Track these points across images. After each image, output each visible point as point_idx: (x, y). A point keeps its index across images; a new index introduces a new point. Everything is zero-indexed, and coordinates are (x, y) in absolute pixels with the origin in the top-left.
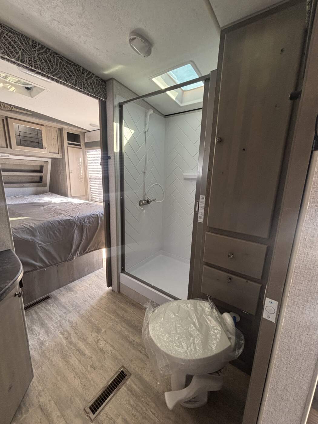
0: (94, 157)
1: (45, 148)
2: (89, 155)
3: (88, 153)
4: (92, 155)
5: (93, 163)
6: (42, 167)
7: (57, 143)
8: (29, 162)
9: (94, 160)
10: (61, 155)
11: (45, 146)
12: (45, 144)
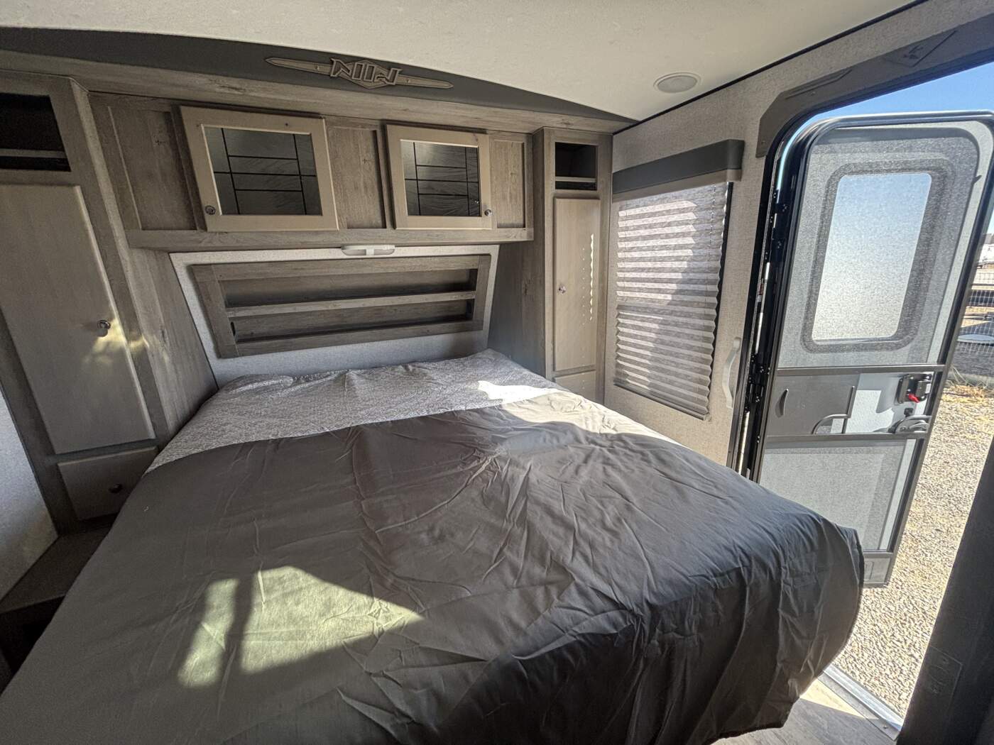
0: (651, 226)
1: (486, 213)
2: (627, 218)
3: (622, 214)
4: (642, 216)
5: (640, 249)
6: (473, 273)
7: (521, 189)
8: (441, 263)
9: (645, 238)
10: (532, 230)
11: (485, 206)
12: (486, 198)
